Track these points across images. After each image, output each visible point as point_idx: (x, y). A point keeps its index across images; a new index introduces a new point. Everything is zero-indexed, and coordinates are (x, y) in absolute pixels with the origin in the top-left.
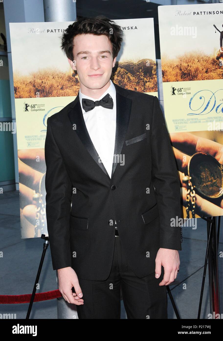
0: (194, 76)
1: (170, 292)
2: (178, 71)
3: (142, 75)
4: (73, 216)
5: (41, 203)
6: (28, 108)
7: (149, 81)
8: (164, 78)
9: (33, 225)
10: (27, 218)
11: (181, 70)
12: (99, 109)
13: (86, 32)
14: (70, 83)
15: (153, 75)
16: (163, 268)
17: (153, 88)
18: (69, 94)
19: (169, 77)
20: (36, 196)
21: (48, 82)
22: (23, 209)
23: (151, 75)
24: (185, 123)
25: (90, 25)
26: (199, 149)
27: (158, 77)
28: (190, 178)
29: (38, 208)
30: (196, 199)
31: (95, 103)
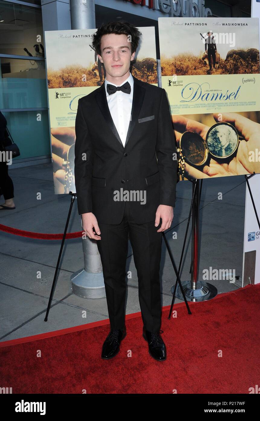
0: (185, 72)
1: (165, 235)
2: (173, 67)
3: (146, 71)
4: (94, 178)
5: (68, 169)
6: (58, 96)
7: (151, 75)
8: (163, 73)
9: (63, 185)
10: (59, 179)
11: (175, 67)
12: (119, 93)
13: (110, 32)
14: (90, 76)
15: (154, 70)
16: (161, 220)
17: (154, 81)
18: (89, 85)
19: (167, 72)
20: (65, 163)
21: (73, 75)
22: (55, 172)
23: (153, 71)
24: (178, 108)
25: (113, 26)
26: (188, 128)
27: (158, 71)
28: (181, 150)
29: (66, 172)
30: (185, 166)
31: (117, 88)
